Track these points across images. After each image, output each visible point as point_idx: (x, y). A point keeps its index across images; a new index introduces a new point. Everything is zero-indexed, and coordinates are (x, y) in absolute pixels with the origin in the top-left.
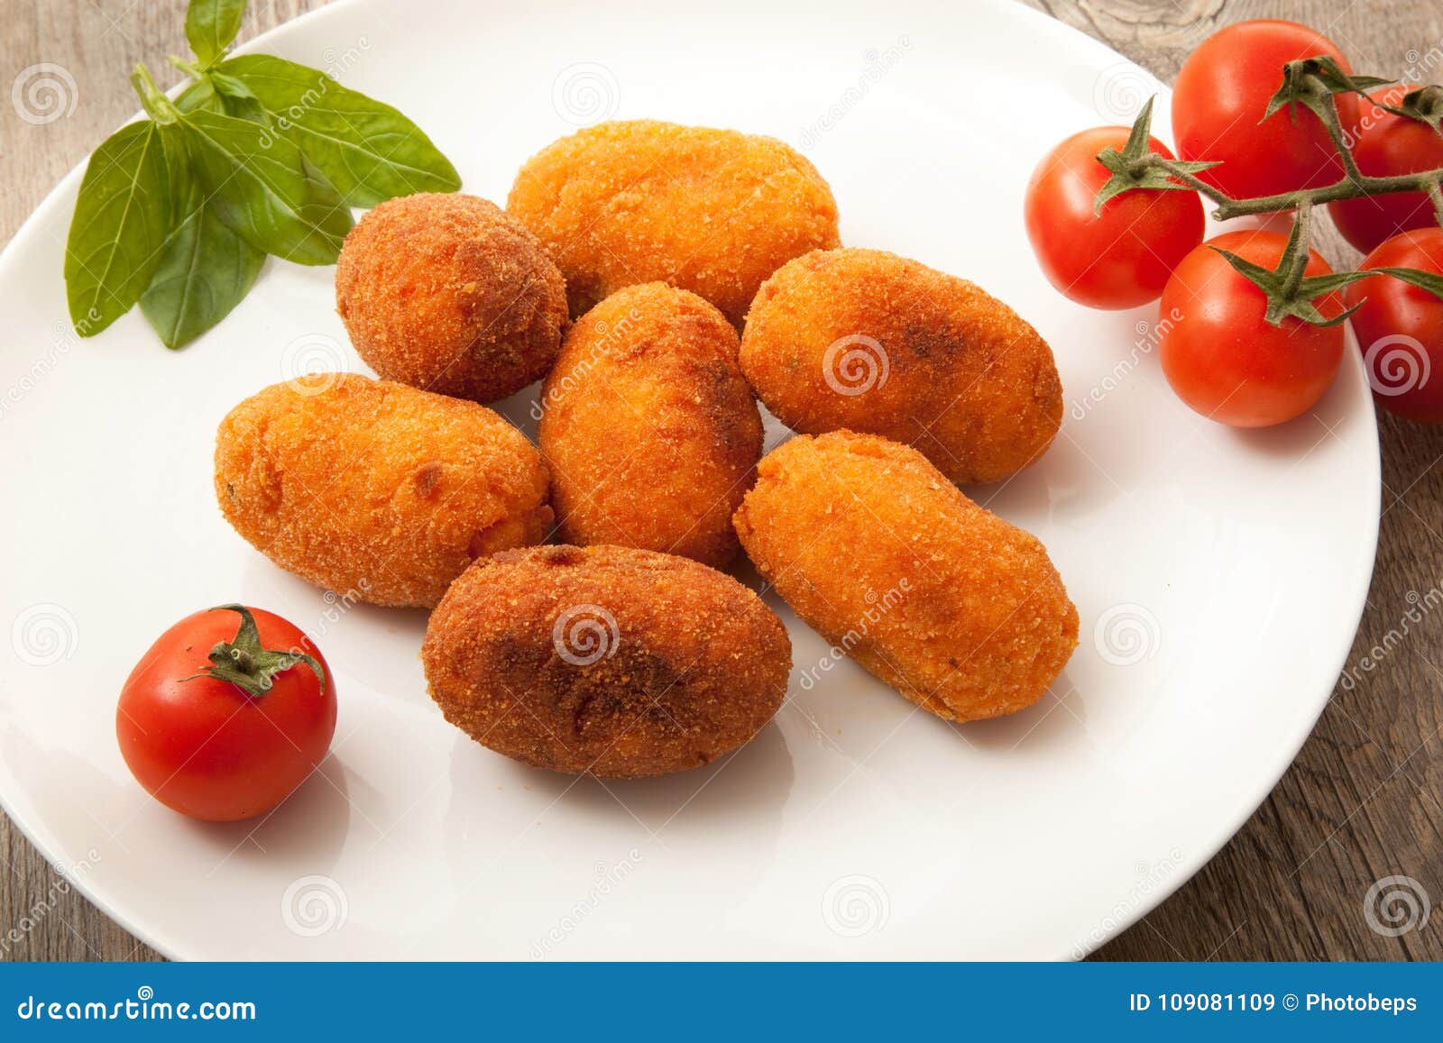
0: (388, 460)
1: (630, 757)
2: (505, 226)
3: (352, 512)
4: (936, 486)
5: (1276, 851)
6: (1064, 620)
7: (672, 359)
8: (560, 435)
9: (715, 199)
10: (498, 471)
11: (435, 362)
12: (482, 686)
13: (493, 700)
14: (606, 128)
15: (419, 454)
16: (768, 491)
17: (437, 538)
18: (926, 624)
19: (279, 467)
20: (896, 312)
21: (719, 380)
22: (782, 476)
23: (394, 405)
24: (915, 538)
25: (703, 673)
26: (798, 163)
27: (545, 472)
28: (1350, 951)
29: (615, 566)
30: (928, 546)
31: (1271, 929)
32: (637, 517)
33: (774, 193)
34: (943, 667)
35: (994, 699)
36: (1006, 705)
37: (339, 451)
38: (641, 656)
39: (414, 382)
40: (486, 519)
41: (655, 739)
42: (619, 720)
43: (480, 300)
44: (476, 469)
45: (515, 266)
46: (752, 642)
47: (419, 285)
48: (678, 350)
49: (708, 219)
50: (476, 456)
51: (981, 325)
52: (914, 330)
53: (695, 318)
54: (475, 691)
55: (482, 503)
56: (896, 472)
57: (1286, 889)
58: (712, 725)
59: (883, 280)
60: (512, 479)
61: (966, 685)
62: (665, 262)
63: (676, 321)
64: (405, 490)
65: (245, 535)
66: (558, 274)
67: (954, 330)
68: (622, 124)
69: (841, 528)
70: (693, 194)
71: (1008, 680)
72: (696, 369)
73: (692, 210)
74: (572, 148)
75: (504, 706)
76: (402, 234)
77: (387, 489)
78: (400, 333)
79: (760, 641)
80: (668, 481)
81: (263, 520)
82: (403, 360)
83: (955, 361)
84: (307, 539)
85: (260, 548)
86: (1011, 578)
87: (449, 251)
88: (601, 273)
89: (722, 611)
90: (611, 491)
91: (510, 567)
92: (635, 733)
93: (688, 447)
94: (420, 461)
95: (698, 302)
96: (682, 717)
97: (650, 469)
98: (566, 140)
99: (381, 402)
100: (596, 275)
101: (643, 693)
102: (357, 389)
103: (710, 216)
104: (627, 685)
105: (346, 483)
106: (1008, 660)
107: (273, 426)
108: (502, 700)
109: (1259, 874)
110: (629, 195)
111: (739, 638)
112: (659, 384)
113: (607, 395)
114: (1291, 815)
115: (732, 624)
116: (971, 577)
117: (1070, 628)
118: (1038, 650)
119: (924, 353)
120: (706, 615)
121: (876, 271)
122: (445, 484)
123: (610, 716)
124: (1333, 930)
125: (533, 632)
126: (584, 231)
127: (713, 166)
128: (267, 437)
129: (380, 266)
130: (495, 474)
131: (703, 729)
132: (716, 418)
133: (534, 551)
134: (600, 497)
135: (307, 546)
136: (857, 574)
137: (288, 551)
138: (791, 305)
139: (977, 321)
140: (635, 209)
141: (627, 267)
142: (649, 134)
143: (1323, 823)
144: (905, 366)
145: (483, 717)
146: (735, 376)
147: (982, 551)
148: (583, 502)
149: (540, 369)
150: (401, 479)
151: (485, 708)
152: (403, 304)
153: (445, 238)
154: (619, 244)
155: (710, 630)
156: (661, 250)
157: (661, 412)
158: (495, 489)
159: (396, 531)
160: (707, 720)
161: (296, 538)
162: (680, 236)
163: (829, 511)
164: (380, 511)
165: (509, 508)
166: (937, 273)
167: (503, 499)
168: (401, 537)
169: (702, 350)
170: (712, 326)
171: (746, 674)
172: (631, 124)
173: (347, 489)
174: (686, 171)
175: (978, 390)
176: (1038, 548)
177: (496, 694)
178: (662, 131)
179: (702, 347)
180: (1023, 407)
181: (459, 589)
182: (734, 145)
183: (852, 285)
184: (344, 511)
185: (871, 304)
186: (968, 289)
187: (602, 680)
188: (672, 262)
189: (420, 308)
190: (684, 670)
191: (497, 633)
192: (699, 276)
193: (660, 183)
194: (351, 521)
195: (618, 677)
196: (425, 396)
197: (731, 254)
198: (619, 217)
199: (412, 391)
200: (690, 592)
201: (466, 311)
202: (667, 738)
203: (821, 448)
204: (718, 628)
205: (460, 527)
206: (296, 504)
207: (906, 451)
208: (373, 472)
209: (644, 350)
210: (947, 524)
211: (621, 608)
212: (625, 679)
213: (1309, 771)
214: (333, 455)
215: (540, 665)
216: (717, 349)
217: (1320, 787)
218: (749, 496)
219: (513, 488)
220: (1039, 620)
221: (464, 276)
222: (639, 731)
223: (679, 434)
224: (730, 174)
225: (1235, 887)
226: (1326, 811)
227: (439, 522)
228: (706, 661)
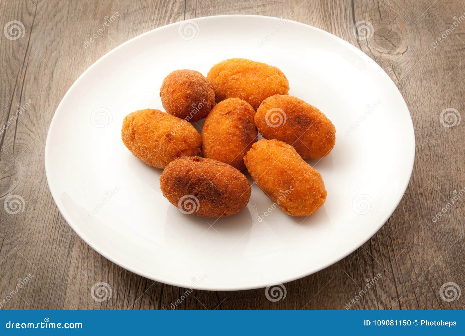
0: (160, 131)
1: (206, 211)
2: (201, 79)
3: (150, 142)
4: (294, 155)
5: (369, 262)
6: (322, 194)
7: (236, 116)
8: (205, 131)
9: (257, 80)
10: (187, 137)
11: (178, 109)
12: (171, 188)
13: (174, 191)
14: (234, 59)
15: (168, 130)
16: (252, 151)
17: (169, 151)
18: (285, 189)
19: (135, 130)
20: (294, 112)
21: (247, 123)
22: (256, 148)
23: (165, 118)
24: (285, 167)
25: (226, 192)
26: (280, 73)
27: (200, 140)
28: (382, 289)
29: (209, 163)
30: (288, 169)
31: (363, 280)
32: (219, 153)
33: (272, 80)
34: (288, 200)
35: (300, 211)
36: (304, 213)
37: (150, 127)
38: (211, 186)
39: (173, 114)
40: (182, 148)
41: (212, 207)
42: (204, 201)
43: (190, 95)
44: (181, 136)
45: (201, 88)
46: (240, 187)
47: (177, 90)
48: (238, 114)
49: (254, 84)
50: (182, 132)
51: (315, 118)
52: (298, 117)
53: (244, 107)
54: (170, 189)
55: (181, 144)
56: (285, 151)
57: (369, 271)
58: (227, 206)
59: (292, 103)
60: (190, 139)
61: (293, 206)
62: (241, 94)
63: (239, 107)
64: (164, 138)
65: (126, 146)
66: (213, 92)
67: (308, 118)
68: (238, 59)
69: (268, 162)
70: (252, 78)
71: (305, 206)
72: (241, 119)
73: (250, 82)
74: (224, 63)
75: (176, 194)
76: (176, 77)
77: (159, 138)
78: (170, 101)
79: (242, 187)
80: (229, 145)
81: (130, 142)
82: (171, 108)
83: (307, 126)
84: (140, 148)
85: (129, 149)
86: (309, 181)
87: (186, 82)
88: (226, 95)
89: (234, 178)
90: (214, 146)
91: (184, 160)
92: (208, 205)
93: (235, 138)
94: (168, 132)
95: (246, 103)
96: (219, 203)
97: (225, 142)
98: (224, 61)
99: (162, 117)
100: (225, 95)
101: (210, 195)
102: (157, 113)
103: (255, 83)
104: (207, 193)
105: (150, 135)
106: (305, 201)
107: (135, 119)
108: (176, 192)
109: (363, 266)
110: (236, 76)
111: (237, 185)
112: (231, 121)
113: (218, 123)
114: (375, 253)
115: (236, 181)
116: (298, 179)
117: (323, 196)
118: (313, 200)
119: (299, 123)
120: (229, 178)
121: (291, 101)
122: (173, 138)
123: (202, 200)
124: (379, 283)
125: (186, 176)
126: (224, 84)
127: (258, 72)
128: (134, 122)
129: (169, 84)
130: (186, 138)
131: (225, 207)
132: (244, 132)
133: (191, 157)
134: (212, 147)
135: (139, 150)
136: (270, 174)
137: (135, 151)
138: (268, 107)
139: (315, 117)
140: (237, 79)
141: (232, 94)
142: (245, 62)
143: (383, 257)
144: (294, 125)
145: (171, 195)
146: (252, 123)
147: (302, 173)
148: (208, 148)
149: (204, 115)
150: (163, 136)
151: (172, 193)
152: (172, 94)
153: (185, 79)
154: (231, 88)
155: (229, 182)
156: (241, 90)
157: (230, 128)
158: (185, 141)
159: (160, 148)
160: (226, 204)
161: (137, 147)
162: (246, 88)
163: (266, 158)
164: (157, 143)
165: (188, 147)
166: (307, 104)
167: (187, 144)
168: (161, 150)
169: (244, 115)
170: (249, 110)
171: (237, 194)
172: (240, 59)
173: (150, 137)
174: (252, 72)
175: (312, 134)
176: (318, 175)
177: (175, 190)
178: (248, 62)
179: (245, 114)
180: (323, 140)
181: (171, 164)
182: (265, 67)
183: (284, 104)
184: (149, 142)
185: (288, 109)
186: (314, 109)
187: (201, 190)
188: (243, 94)
189: (176, 95)
190: (221, 191)
191: (177, 175)
192: (249, 98)
193: (244, 74)
194: (150, 145)
195: (205, 190)
196: (174, 117)
197: (258, 93)
198: (232, 81)
199: (171, 116)
200: (226, 172)
201: (187, 98)
202: (215, 208)
203: (268, 142)
204: (231, 182)
205: (175, 149)
206: (138, 139)
207: (290, 146)
208: (157, 133)
209: (229, 113)
210: (294, 165)
211: (208, 173)
212: (206, 191)
213: (382, 243)
214: (148, 128)
215: (186, 184)
216: (248, 115)
217: (384, 248)
218: (248, 152)
219: (190, 142)
220: (314, 192)
221: (188, 89)
222: (209, 205)
223: (233, 134)
224: (262, 74)
225: (356, 268)
226: (384, 254)
227: (170, 147)
228: (227, 189)
